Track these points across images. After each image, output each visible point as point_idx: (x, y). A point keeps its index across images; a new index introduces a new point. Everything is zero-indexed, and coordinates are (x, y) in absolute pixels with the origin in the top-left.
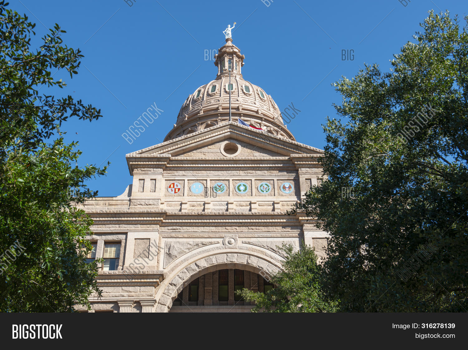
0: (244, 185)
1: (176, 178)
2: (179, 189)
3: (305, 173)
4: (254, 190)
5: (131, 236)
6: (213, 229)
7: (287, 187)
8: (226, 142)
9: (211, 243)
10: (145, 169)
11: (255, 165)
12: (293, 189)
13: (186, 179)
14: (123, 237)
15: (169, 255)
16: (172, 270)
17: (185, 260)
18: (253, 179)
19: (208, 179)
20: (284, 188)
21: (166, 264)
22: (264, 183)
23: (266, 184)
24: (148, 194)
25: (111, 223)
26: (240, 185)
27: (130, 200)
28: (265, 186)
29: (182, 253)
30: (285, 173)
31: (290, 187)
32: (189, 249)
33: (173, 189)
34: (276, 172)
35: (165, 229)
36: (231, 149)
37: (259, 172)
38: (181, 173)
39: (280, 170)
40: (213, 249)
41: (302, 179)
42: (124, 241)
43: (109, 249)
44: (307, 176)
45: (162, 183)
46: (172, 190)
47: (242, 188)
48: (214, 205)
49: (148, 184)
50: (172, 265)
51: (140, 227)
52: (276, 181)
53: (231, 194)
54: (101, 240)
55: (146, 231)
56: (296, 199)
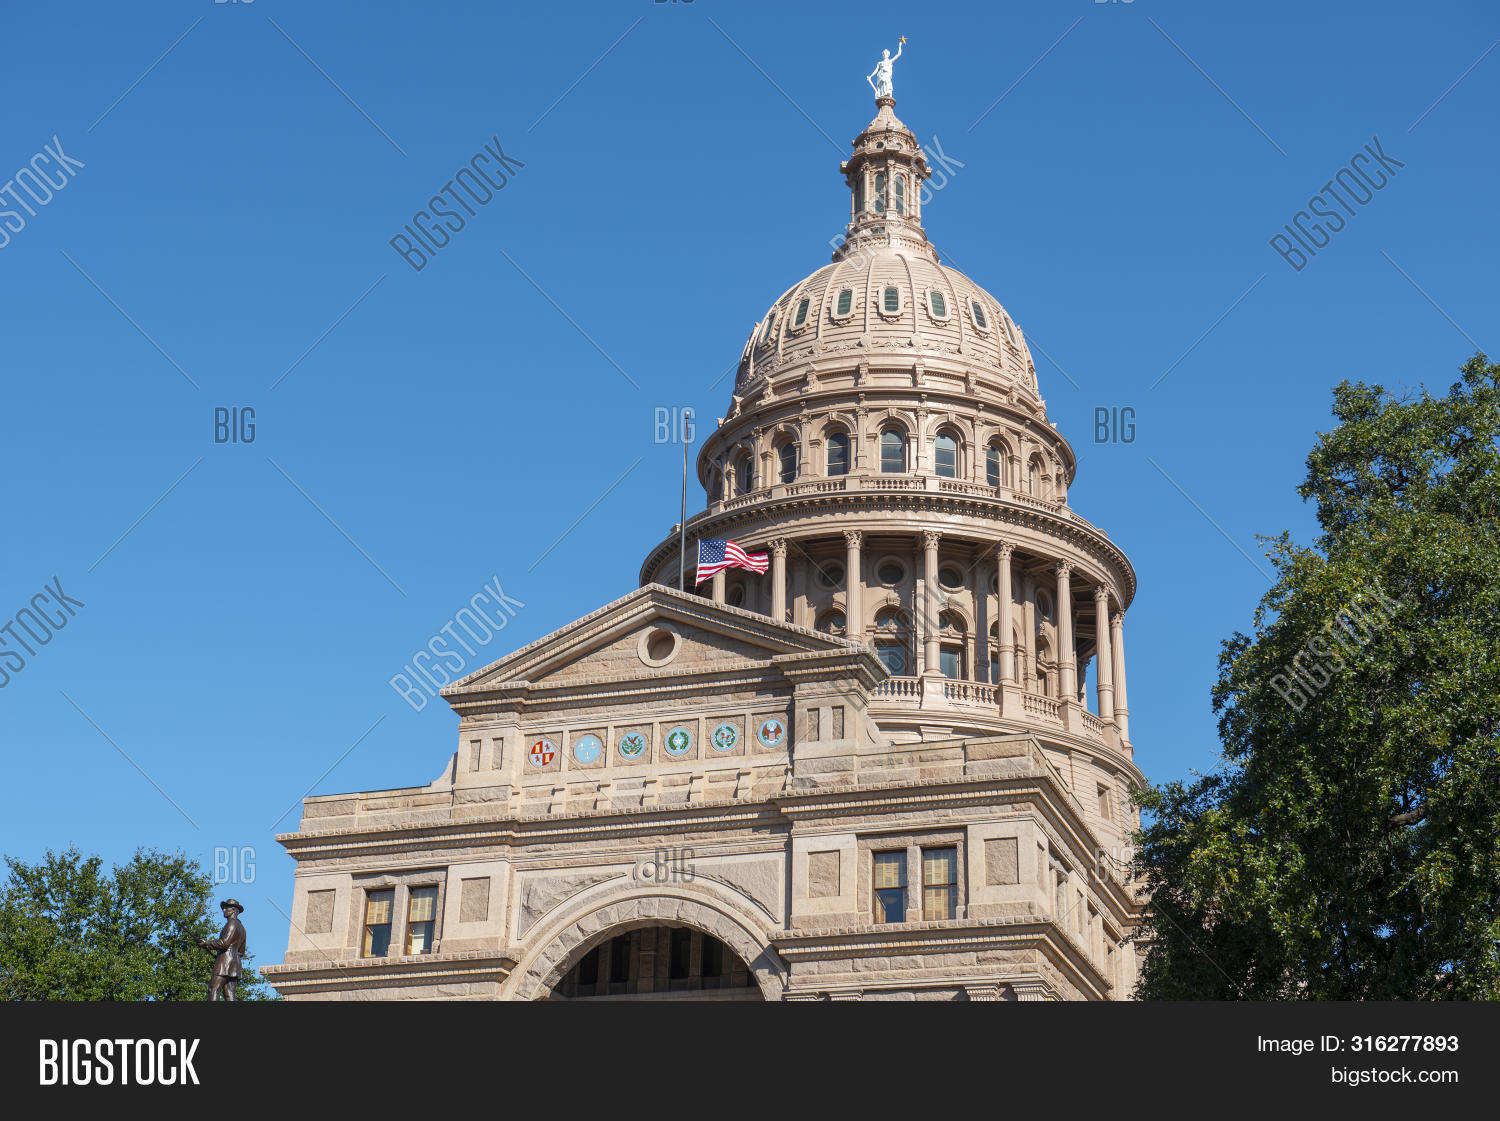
0: (682, 734)
1: (546, 730)
2: (552, 755)
3: (807, 696)
4: (703, 744)
5: (456, 873)
6: (616, 844)
7: (772, 729)
8: (651, 629)
9: (610, 877)
10: (482, 716)
11: (703, 684)
12: (783, 735)
13: (566, 729)
14: (438, 876)
15: (527, 909)
16: (534, 941)
17: (559, 918)
18: (702, 717)
19: (611, 725)
20: (766, 732)
21: (524, 928)
22: (724, 724)
23: (728, 728)
24: (488, 777)
25: (415, 847)
26: (675, 734)
27: (453, 792)
28: (727, 733)
29: (552, 903)
30: (770, 697)
31: (778, 730)
32: (565, 893)
33: (540, 756)
34: (750, 697)
35: (521, 852)
36: (660, 645)
37: (716, 700)
39: (760, 689)
40: (612, 891)
41: (801, 711)
42: (442, 884)
43: (419, 900)
44: (811, 703)
45: (515, 748)
46: (537, 757)
47: (678, 741)
48: (620, 788)
49: (489, 749)
50: (534, 931)
51: (471, 853)
52: (749, 718)
53: (656, 758)
54: (401, 885)
55: (480, 860)
56: (787, 760)
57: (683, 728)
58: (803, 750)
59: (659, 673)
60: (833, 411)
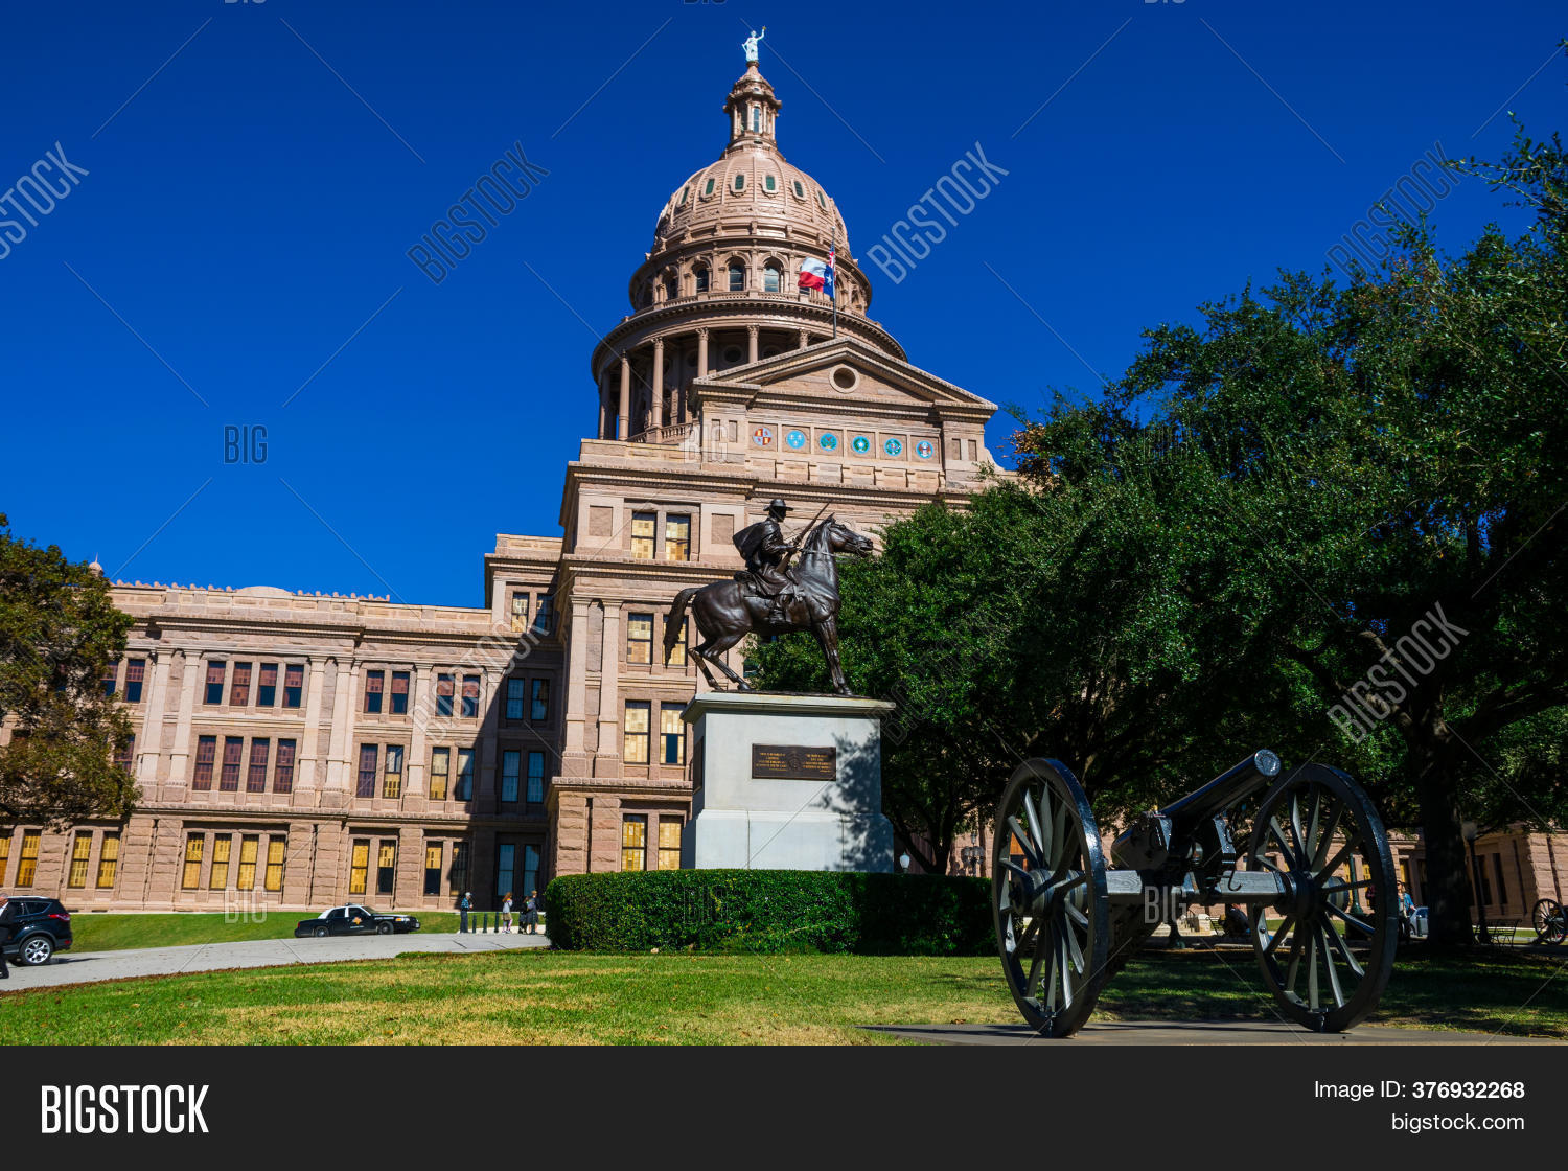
0: (863, 440)
1: (765, 422)
2: (770, 439)
3: (951, 431)
4: (879, 450)
5: (707, 510)
7: (926, 448)
8: (836, 369)
10: (721, 404)
11: (882, 410)
12: (936, 453)
13: (780, 423)
14: (694, 510)
18: (877, 431)
19: (813, 426)
20: (921, 449)
22: (892, 438)
23: (895, 442)
24: (727, 447)
26: (859, 440)
27: (701, 453)
28: (895, 444)
30: (926, 427)
31: (928, 449)
33: (762, 438)
34: (909, 423)
37: (886, 422)
38: (773, 413)
39: (922, 421)
41: (948, 439)
42: (696, 516)
43: (675, 525)
44: (955, 435)
45: (745, 430)
46: (759, 439)
47: (861, 445)
48: (822, 469)
49: (725, 429)
51: (719, 497)
52: (909, 438)
53: (845, 453)
54: (662, 511)
55: (728, 503)
56: (940, 469)
57: (865, 436)
58: (950, 464)
59: (843, 397)
60: (775, 251)
